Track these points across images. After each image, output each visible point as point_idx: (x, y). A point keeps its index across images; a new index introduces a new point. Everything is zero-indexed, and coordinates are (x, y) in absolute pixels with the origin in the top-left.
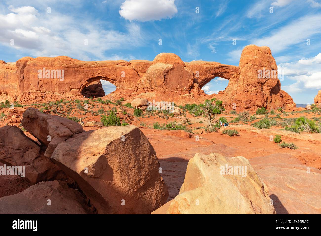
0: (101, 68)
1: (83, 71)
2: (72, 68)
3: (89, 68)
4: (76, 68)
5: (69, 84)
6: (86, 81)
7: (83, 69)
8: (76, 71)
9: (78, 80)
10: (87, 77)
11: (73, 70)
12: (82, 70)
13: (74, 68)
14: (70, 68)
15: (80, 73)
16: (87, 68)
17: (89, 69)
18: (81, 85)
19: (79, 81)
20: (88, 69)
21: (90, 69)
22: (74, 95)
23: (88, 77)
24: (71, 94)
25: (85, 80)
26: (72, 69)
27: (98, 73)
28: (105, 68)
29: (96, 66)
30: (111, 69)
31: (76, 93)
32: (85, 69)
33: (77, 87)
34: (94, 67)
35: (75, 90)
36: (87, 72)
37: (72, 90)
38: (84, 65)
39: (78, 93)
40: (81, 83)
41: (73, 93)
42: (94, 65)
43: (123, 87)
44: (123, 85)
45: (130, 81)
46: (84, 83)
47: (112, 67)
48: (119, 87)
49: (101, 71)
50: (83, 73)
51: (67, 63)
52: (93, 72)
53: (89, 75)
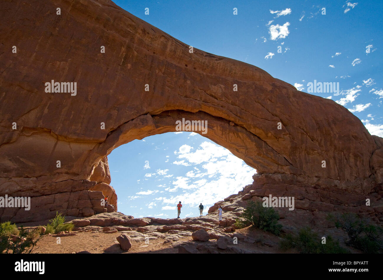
1: (149, 60)
2: (98, 20)
4: (118, 31)
7: (152, 54)
8: (113, 45)
9: (102, 92)
11: (94, 30)
12: (146, 56)
13: (106, 23)
16: (173, 55)
17: (179, 65)
19: (108, 98)
20: (175, 63)
21: (183, 66)
27: (212, 96)
28: (245, 83)
29: (210, 64)
30: (272, 91)
31: (58, 173)
32: (162, 58)
33: (77, 132)
34: (204, 63)
35: (57, 145)
36: (164, 73)
37: (31, 139)
38: (162, 39)
39: (67, 173)
40: (117, 114)
41: (31, 164)
42: (204, 57)
43: (300, 175)
44: (304, 166)
45: (345, 152)
46: (134, 120)
47: (274, 86)
48: (280, 176)
49: (225, 88)
50: (147, 71)
52: (193, 84)
53: (172, 88)
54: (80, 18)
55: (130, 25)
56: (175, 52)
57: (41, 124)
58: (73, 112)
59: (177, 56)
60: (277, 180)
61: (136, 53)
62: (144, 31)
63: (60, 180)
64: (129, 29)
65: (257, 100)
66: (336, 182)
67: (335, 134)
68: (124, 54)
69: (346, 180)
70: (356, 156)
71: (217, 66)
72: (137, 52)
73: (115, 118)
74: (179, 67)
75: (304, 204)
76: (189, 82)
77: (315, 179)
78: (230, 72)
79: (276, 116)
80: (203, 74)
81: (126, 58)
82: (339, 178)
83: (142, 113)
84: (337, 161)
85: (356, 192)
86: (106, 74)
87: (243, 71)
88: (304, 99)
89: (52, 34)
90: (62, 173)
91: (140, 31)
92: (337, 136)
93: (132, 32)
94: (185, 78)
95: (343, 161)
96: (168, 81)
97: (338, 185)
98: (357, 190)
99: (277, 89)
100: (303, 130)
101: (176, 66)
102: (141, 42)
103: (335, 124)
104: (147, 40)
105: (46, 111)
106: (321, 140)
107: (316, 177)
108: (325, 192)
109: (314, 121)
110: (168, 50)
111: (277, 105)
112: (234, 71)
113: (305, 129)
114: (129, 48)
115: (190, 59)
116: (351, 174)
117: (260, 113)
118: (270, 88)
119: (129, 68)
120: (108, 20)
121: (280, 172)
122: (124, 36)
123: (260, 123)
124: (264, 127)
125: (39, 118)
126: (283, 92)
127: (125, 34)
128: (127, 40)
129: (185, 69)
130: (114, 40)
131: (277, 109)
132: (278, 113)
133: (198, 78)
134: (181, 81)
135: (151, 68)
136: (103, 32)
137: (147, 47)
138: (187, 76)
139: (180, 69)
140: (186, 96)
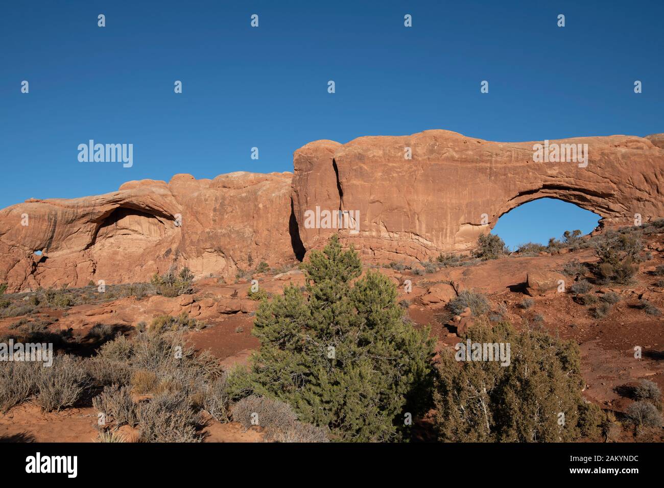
1: (503, 170)
2: (472, 162)
3: (522, 160)
4: (483, 162)
5: (459, 209)
7: (504, 165)
8: (482, 170)
9: (485, 199)
10: (512, 187)
11: (472, 168)
12: (501, 168)
13: (476, 161)
14: (465, 161)
15: (493, 178)
16: (517, 160)
17: (522, 164)
19: (488, 201)
20: (519, 164)
21: (525, 163)
23: (515, 190)
24: (461, 241)
26: (469, 165)
27: (549, 176)
30: (601, 160)
32: (510, 165)
35: (474, 228)
36: (513, 174)
38: (508, 153)
41: (468, 238)
47: (603, 154)
48: (617, 219)
49: (559, 168)
50: (503, 177)
51: (457, 149)
52: (533, 173)
53: (520, 182)
54: (465, 165)
55: (488, 155)
56: (518, 158)
57: (466, 221)
59: (520, 159)
61: (495, 170)
62: (496, 155)
64: (488, 158)
65: (588, 170)
67: (661, 184)
68: (489, 172)
72: (495, 168)
76: (531, 173)
79: (607, 178)
81: (490, 174)
91: (495, 156)
93: (490, 158)
94: (528, 172)
96: (517, 178)
99: (605, 157)
101: (520, 166)
102: (496, 162)
104: (499, 159)
105: (466, 215)
106: (649, 190)
109: (641, 176)
110: (513, 158)
111: (606, 170)
113: (632, 184)
114: (491, 168)
115: (529, 157)
117: (592, 178)
120: (477, 159)
121: (618, 217)
122: (486, 163)
123: (591, 186)
124: (596, 188)
125: (465, 219)
126: (611, 158)
127: (486, 161)
128: (488, 165)
129: (528, 165)
130: (483, 168)
131: (606, 173)
132: (607, 175)
133: (537, 168)
134: (526, 175)
135: (505, 175)
136: (476, 166)
137: (500, 162)
138: (529, 170)
139: (523, 167)
140: (531, 183)
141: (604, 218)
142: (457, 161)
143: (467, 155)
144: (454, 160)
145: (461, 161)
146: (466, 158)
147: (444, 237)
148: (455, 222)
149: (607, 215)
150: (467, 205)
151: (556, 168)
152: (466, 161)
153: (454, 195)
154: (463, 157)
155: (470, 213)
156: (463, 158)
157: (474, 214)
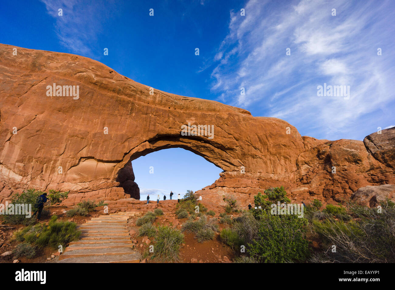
0: (199, 113)
1: (145, 109)
2: (114, 91)
3: (165, 105)
4: (126, 95)
5: (82, 138)
6: (145, 141)
7: (147, 105)
8: (124, 104)
9: (119, 133)
10: (152, 128)
11: (112, 97)
12: (143, 107)
13: (119, 92)
15: (134, 114)
16: (160, 103)
17: (165, 109)
18: (126, 151)
19: (123, 136)
20: (162, 108)
21: (167, 109)
22: (87, 185)
23: (154, 131)
24: (74, 180)
25: (144, 139)
26: (110, 94)
28: (210, 114)
29: (185, 105)
30: (228, 119)
31: (100, 179)
32: (153, 106)
33: (108, 157)
34: (181, 105)
35: (98, 165)
36: (155, 116)
37: (84, 162)
38: (153, 95)
39: (104, 179)
40: (128, 144)
41: (86, 176)
42: (181, 101)
43: (249, 171)
44: (251, 166)
45: (277, 156)
46: (138, 147)
47: (230, 114)
48: (235, 173)
49: (196, 119)
50: (144, 116)
51: (99, 73)
52: (174, 119)
53: (160, 124)
54: (104, 92)
55: (133, 90)
56: (161, 101)
57: (89, 154)
58: (104, 147)
59: (163, 103)
60: (233, 176)
63: (101, 182)
64: (132, 93)
65: (218, 126)
66: (272, 175)
67: (270, 144)
68: (131, 108)
69: (278, 174)
70: (285, 158)
71: (190, 105)
72: (138, 105)
73: (127, 147)
74: (165, 110)
75: (245, 190)
76: (171, 119)
77: (259, 174)
78: (199, 108)
79: (231, 134)
80: (180, 112)
81: (132, 110)
82: (273, 173)
83: (142, 142)
84: (272, 162)
85: (284, 181)
86: (120, 122)
87: (208, 107)
88: (250, 121)
89: (90, 105)
90: (101, 179)
91: (139, 93)
92: (272, 145)
93: (134, 94)
94: (169, 117)
95: (276, 162)
96: (158, 120)
97: (272, 177)
98: (285, 180)
99: (232, 117)
100: (249, 142)
102: (140, 99)
103: (271, 137)
104: (143, 97)
105: (91, 147)
106: (261, 148)
107: (259, 172)
108: (264, 182)
109: (256, 136)
110: (157, 100)
111: (231, 128)
112: (201, 108)
113: (250, 142)
114: (133, 104)
115: (171, 104)
116: (282, 169)
117: (220, 133)
118: (226, 116)
119: (134, 116)
120: (120, 90)
121: (236, 171)
122: (129, 97)
123: (220, 140)
124: (223, 142)
125: (88, 152)
126: (236, 118)
127: (130, 96)
128: (131, 99)
129: (169, 110)
130: (124, 101)
131: (231, 130)
132: (232, 132)
133: (178, 115)
134: (166, 119)
135: (146, 114)
136: (118, 97)
137: (144, 101)
138: (170, 115)
139: (165, 111)
140: (170, 128)
141: (225, 171)
142: (95, 84)
143: (109, 82)
144: (92, 83)
145: (100, 85)
146: (107, 84)
147: (49, 171)
148: (72, 153)
149: (227, 168)
150: (95, 135)
151: (193, 118)
152: (105, 87)
153: (81, 120)
154: (104, 82)
155: (96, 145)
156: (102, 83)
157: (102, 146)
